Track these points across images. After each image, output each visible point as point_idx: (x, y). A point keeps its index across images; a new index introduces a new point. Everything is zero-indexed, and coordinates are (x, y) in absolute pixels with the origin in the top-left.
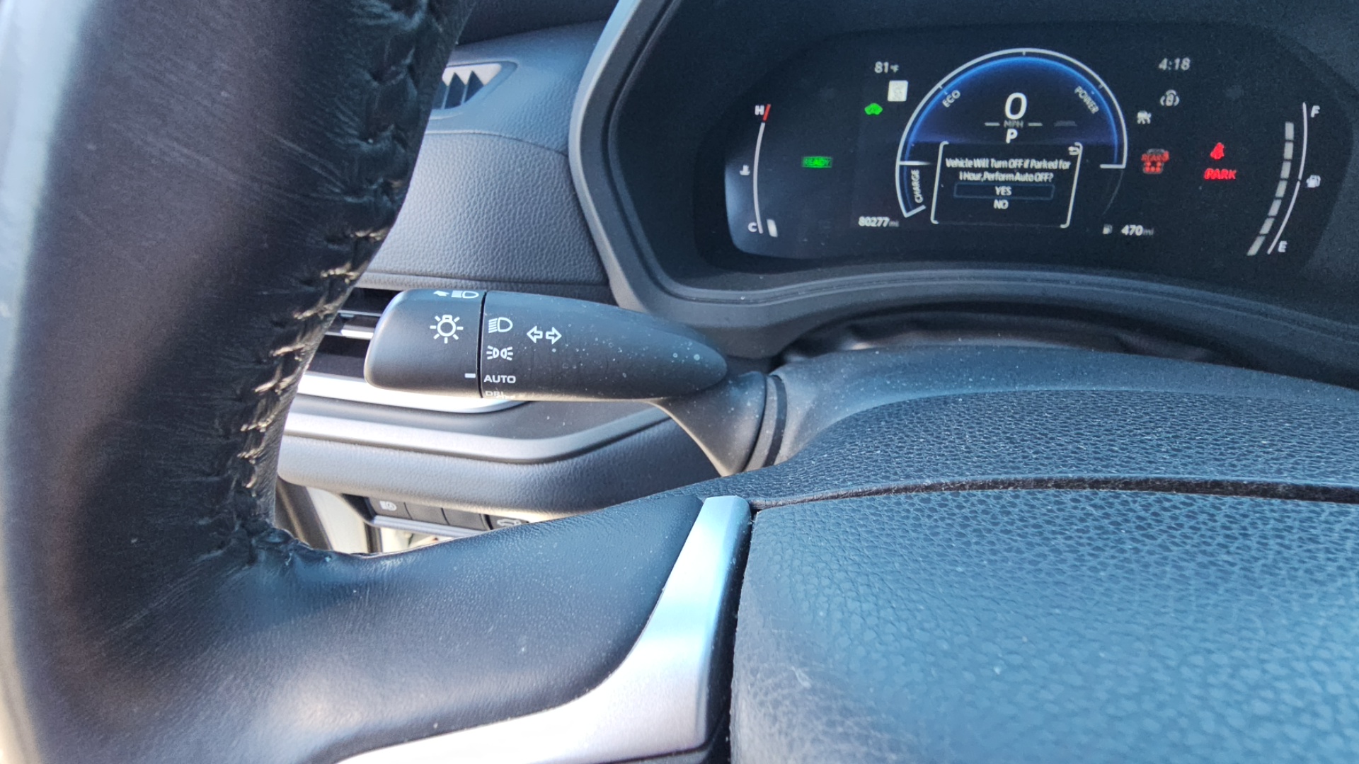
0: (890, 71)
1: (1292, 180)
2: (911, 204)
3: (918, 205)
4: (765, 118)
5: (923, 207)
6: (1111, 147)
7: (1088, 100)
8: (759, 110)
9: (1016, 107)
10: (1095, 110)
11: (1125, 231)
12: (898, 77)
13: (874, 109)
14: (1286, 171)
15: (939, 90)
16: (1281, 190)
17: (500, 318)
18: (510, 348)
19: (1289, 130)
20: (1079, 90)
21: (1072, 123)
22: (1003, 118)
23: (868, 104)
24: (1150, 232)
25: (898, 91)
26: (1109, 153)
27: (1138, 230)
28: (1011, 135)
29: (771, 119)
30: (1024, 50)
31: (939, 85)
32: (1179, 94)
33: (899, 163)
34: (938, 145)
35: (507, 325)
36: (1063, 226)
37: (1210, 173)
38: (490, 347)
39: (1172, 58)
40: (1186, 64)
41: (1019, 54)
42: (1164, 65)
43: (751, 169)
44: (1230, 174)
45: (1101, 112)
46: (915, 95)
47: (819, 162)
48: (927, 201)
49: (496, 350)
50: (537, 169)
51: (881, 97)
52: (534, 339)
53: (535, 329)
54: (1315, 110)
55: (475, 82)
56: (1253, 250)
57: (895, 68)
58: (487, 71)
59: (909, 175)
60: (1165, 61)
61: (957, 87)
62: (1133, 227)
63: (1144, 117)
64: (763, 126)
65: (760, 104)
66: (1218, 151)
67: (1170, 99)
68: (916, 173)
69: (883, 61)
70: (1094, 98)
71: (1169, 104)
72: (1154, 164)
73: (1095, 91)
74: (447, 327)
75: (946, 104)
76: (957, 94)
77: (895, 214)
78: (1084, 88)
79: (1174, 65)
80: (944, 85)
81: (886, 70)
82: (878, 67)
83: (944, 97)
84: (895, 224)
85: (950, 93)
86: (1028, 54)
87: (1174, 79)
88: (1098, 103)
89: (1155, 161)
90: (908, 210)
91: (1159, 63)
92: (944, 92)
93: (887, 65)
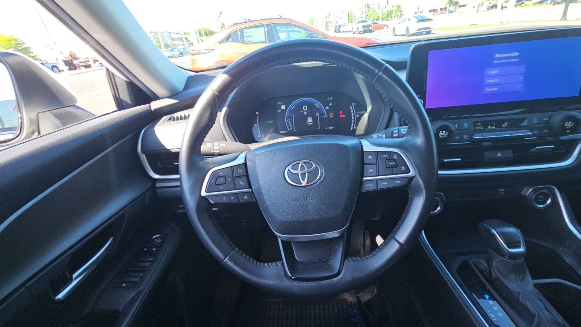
1: (354, 116)
2: (290, 128)
3: (291, 128)
5: (292, 128)
6: (323, 113)
7: (317, 106)
8: (257, 113)
9: (305, 108)
10: (319, 107)
11: (330, 128)
12: (283, 105)
13: (279, 111)
14: (353, 115)
15: (291, 107)
16: (353, 118)
17: (216, 143)
18: (218, 147)
19: (351, 108)
20: (315, 104)
21: (316, 110)
22: (303, 110)
23: (278, 110)
24: (334, 128)
25: (283, 107)
26: (324, 115)
27: (332, 128)
28: (305, 113)
29: (259, 114)
32: (332, 103)
33: (286, 120)
34: (292, 116)
36: (319, 129)
37: (340, 116)
38: (215, 147)
40: (332, 98)
42: (328, 99)
43: (257, 124)
44: (344, 116)
45: (320, 108)
46: (286, 108)
47: (271, 122)
48: (293, 127)
51: (280, 108)
52: (221, 146)
53: (221, 144)
54: (354, 104)
56: (351, 129)
57: (282, 103)
59: (288, 122)
61: (294, 106)
62: (331, 127)
63: (327, 108)
64: (258, 116)
66: (341, 112)
67: (331, 104)
68: (289, 122)
70: (318, 105)
71: (331, 105)
72: (331, 116)
73: (318, 104)
75: (293, 109)
76: (294, 107)
77: (287, 130)
78: (316, 104)
79: (330, 99)
80: (292, 105)
82: (279, 103)
83: (292, 108)
84: (287, 132)
85: (293, 106)
86: (305, 99)
87: (330, 101)
88: (319, 106)
89: (331, 115)
90: (290, 129)
91: (327, 98)
92: (292, 107)
93: (280, 103)
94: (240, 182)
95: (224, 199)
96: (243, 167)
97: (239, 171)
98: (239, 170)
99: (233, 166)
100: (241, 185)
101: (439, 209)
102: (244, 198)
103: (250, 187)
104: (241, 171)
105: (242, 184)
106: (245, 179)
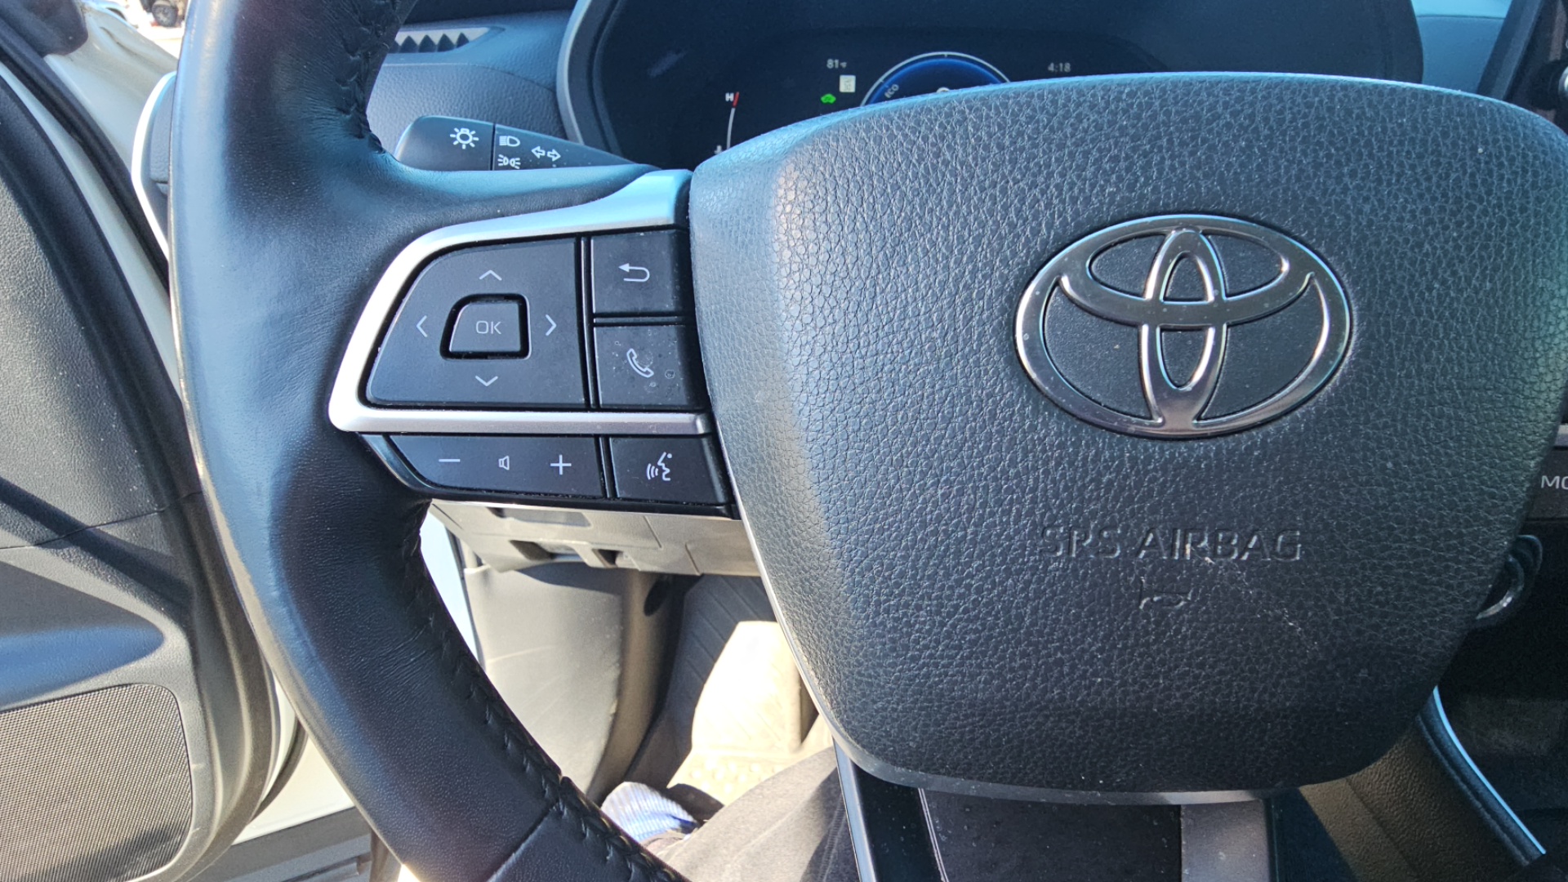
0: (840, 67)
4: (735, 104)
8: (729, 97)
12: (847, 72)
13: (829, 98)
15: (881, 85)
17: (509, 137)
18: (518, 159)
23: (823, 95)
25: (848, 84)
29: (740, 104)
30: (946, 53)
31: (881, 80)
35: (515, 142)
38: (501, 156)
39: (1057, 64)
40: (1067, 67)
41: (942, 56)
42: (1052, 68)
46: (862, 87)
49: (506, 158)
50: (527, 99)
51: (834, 89)
52: (538, 155)
53: (538, 148)
55: (463, 40)
57: (844, 65)
58: (474, 32)
60: (1052, 65)
61: (895, 82)
64: (733, 111)
65: (730, 92)
69: (834, 59)
74: (465, 137)
75: (888, 95)
76: (896, 88)
79: (1059, 68)
80: (886, 79)
81: (837, 66)
82: (830, 63)
83: (886, 90)
85: (890, 86)
86: (949, 56)
91: (1049, 64)
92: (886, 86)
93: (837, 61)
94: (633, 357)
95: (504, 463)
96: (663, 249)
97: (632, 274)
98: (626, 268)
99: (589, 235)
100: (634, 377)
101: (1506, 601)
102: (651, 472)
103: (700, 400)
104: (643, 274)
105: (646, 371)
106: (667, 338)
